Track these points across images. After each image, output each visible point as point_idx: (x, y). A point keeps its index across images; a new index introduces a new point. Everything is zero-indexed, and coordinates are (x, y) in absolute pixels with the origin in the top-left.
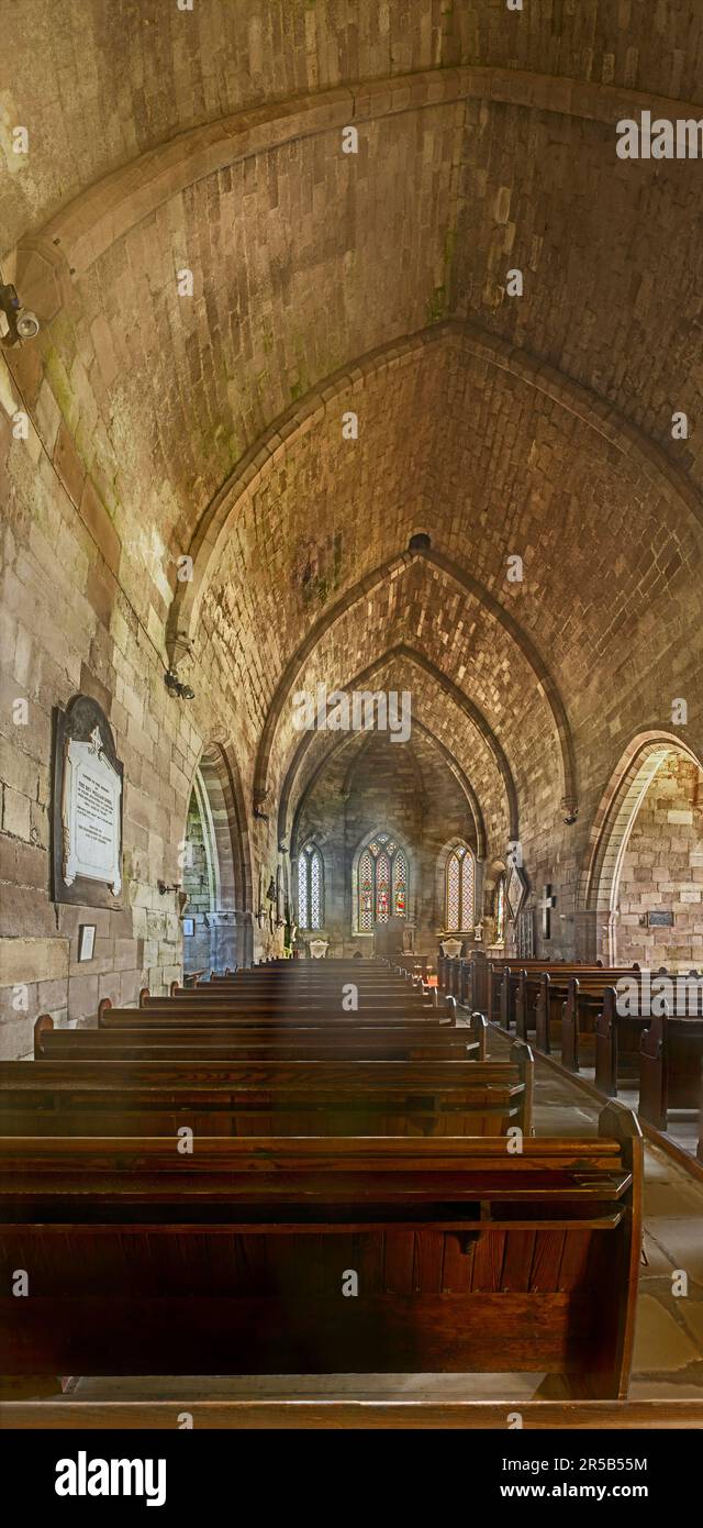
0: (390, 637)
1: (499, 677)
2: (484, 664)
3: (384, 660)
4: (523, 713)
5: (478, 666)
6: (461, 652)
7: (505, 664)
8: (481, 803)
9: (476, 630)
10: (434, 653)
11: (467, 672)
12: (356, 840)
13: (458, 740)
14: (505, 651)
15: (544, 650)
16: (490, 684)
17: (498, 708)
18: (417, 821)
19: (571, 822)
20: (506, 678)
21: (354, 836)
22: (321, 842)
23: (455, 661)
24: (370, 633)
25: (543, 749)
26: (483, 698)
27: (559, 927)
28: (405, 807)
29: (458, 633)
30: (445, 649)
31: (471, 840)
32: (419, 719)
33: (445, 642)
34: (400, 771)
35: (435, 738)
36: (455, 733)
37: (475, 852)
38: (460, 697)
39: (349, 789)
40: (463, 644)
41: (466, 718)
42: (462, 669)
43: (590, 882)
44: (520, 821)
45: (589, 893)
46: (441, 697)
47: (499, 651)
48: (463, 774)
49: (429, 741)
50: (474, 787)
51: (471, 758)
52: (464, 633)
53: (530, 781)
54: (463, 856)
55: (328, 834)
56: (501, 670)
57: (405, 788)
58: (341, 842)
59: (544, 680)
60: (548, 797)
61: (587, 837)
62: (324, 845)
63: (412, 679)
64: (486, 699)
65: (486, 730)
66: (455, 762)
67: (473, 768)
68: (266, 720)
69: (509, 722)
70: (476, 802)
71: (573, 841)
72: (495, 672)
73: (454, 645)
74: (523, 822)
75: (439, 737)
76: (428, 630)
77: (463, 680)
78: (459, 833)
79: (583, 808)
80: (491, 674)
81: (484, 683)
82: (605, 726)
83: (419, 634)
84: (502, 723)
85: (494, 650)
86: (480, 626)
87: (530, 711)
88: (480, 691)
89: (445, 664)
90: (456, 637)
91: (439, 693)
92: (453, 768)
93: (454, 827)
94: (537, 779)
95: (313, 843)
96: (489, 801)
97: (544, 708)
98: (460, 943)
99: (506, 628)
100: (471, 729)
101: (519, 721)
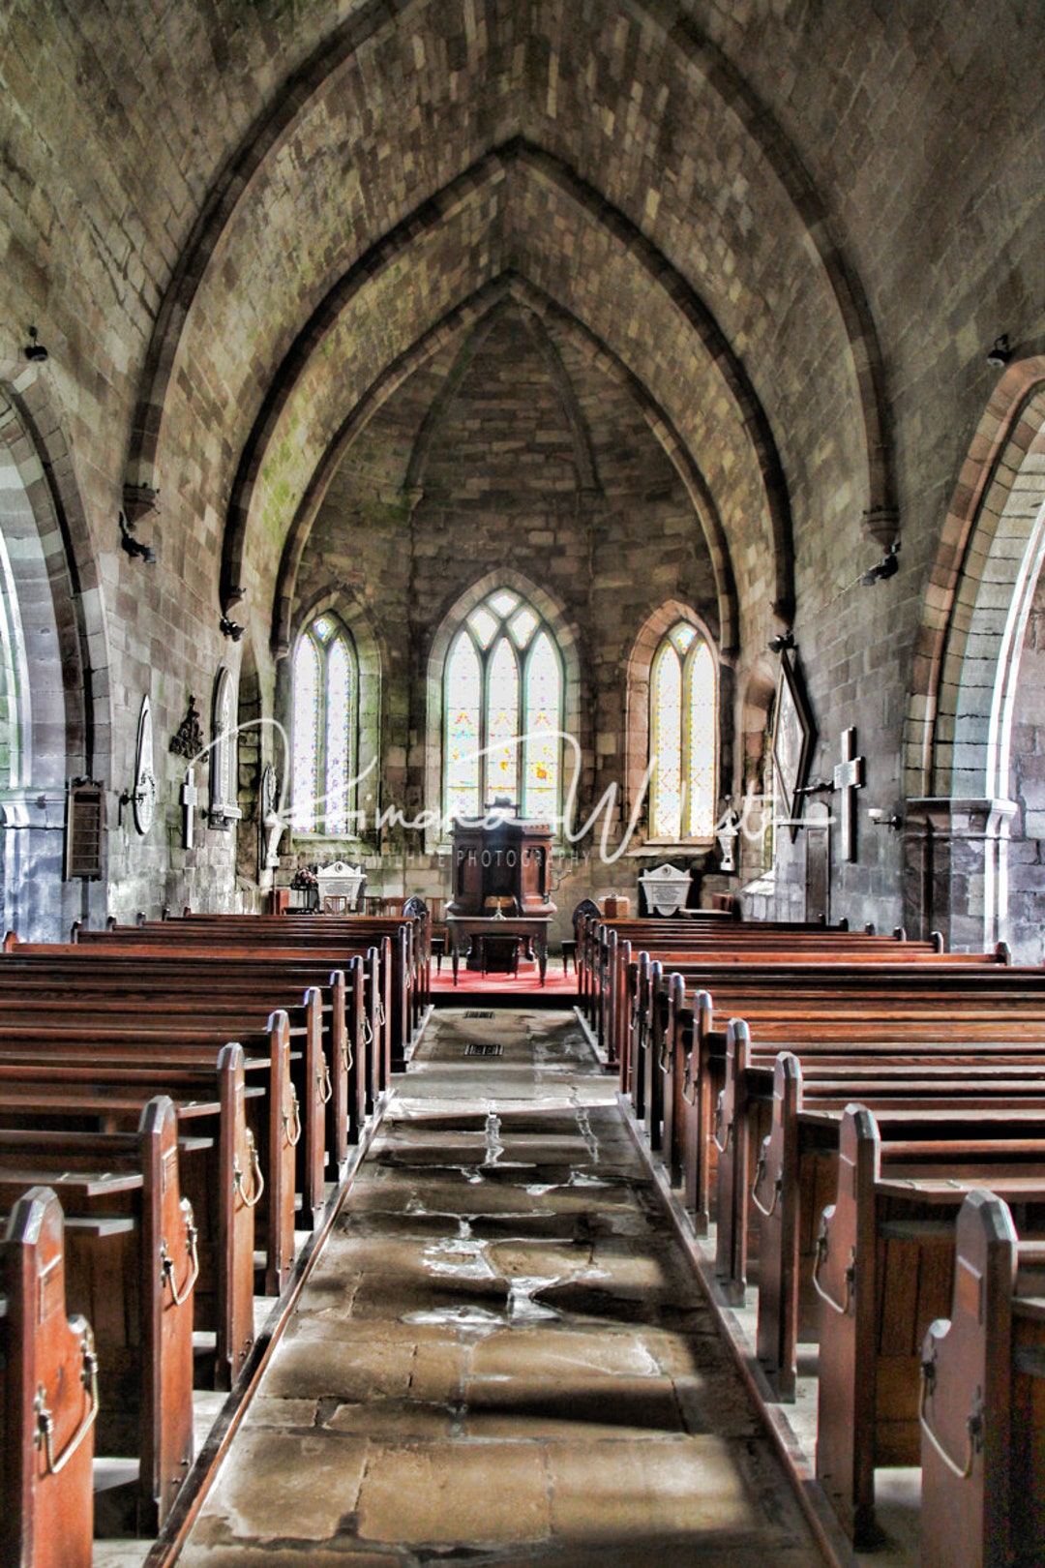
0: (484, 120)
1: (731, 216)
2: (695, 183)
3: (475, 172)
4: (786, 307)
5: (684, 189)
6: (645, 157)
7: (740, 187)
8: (724, 517)
9: (669, 104)
10: (591, 156)
11: (663, 205)
12: (437, 603)
13: (664, 365)
14: (735, 159)
15: (814, 153)
16: (713, 233)
17: (735, 292)
18: (584, 560)
19: (889, 569)
20: (745, 221)
21: (433, 594)
22: (354, 610)
23: (636, 176)
24: (428, 112)
25: (831, 391)
26: (703, 267)
27: (874, 842)
28: (553, 523)
29: (633, 109)
30: (611, 148)
31: (706, 610)
32: (576, 313)
33: (609, 130)
34: (542, 437)
35: (616, 360)
36: (657, 347)
37: (716, 639)
38: (658, 263)
39: (420, 481)
40: (647, 138)
41: (673, 314)
42: (653, 198)
43: (934, 723)
44: (797, 566)
45: (933, 753)
46: (617, 262)
47: (723, 155)
48: (683, 449)
49: (604, 365)
50: (708, 479)
51: (697, 408)
52: (646, 111)
53: (811, 472)
54: (691, 649)
55: (369, 590)
56: (731, 199)
57: (555, 479)
58: (401, 610)
59: (817, 227)
60: (846, 508)
61: (917, 610)
62: (358, 618)
63: (549, 217)
64: (709, 270)
65: (717, 343)
66: (663, 416)
67: (701, 432)
68: (155, 318)
69: (761, 325)
70: (715, 515)
71: (892, 616)
72: (721, 205)
73: (628, 139)
74: (804, 568)
75: (625, 357)
76: (573, 105)
77: (657, 223)
78: (682, 591)
79: (911, 538)
80: (713, 209)
81: (701, 231)
82: (947, 340)
83: (551, 110)
84: (748, 327)
85: (711, 150)
86: (678, 96)
87: (798, 300)
88: (695, 250)
89: (616, 182)
90: (632, 120)
91: (610, 253)
92: (659, 431)
93: (666, 575)
94: (825, 462)
95: (333, 613)
96: (738, 515)
97: (824, 296)
98: (685, 877)
99: (729, 100)
100: (686, 337)
101: (780, 322)
